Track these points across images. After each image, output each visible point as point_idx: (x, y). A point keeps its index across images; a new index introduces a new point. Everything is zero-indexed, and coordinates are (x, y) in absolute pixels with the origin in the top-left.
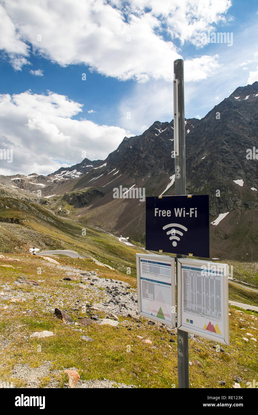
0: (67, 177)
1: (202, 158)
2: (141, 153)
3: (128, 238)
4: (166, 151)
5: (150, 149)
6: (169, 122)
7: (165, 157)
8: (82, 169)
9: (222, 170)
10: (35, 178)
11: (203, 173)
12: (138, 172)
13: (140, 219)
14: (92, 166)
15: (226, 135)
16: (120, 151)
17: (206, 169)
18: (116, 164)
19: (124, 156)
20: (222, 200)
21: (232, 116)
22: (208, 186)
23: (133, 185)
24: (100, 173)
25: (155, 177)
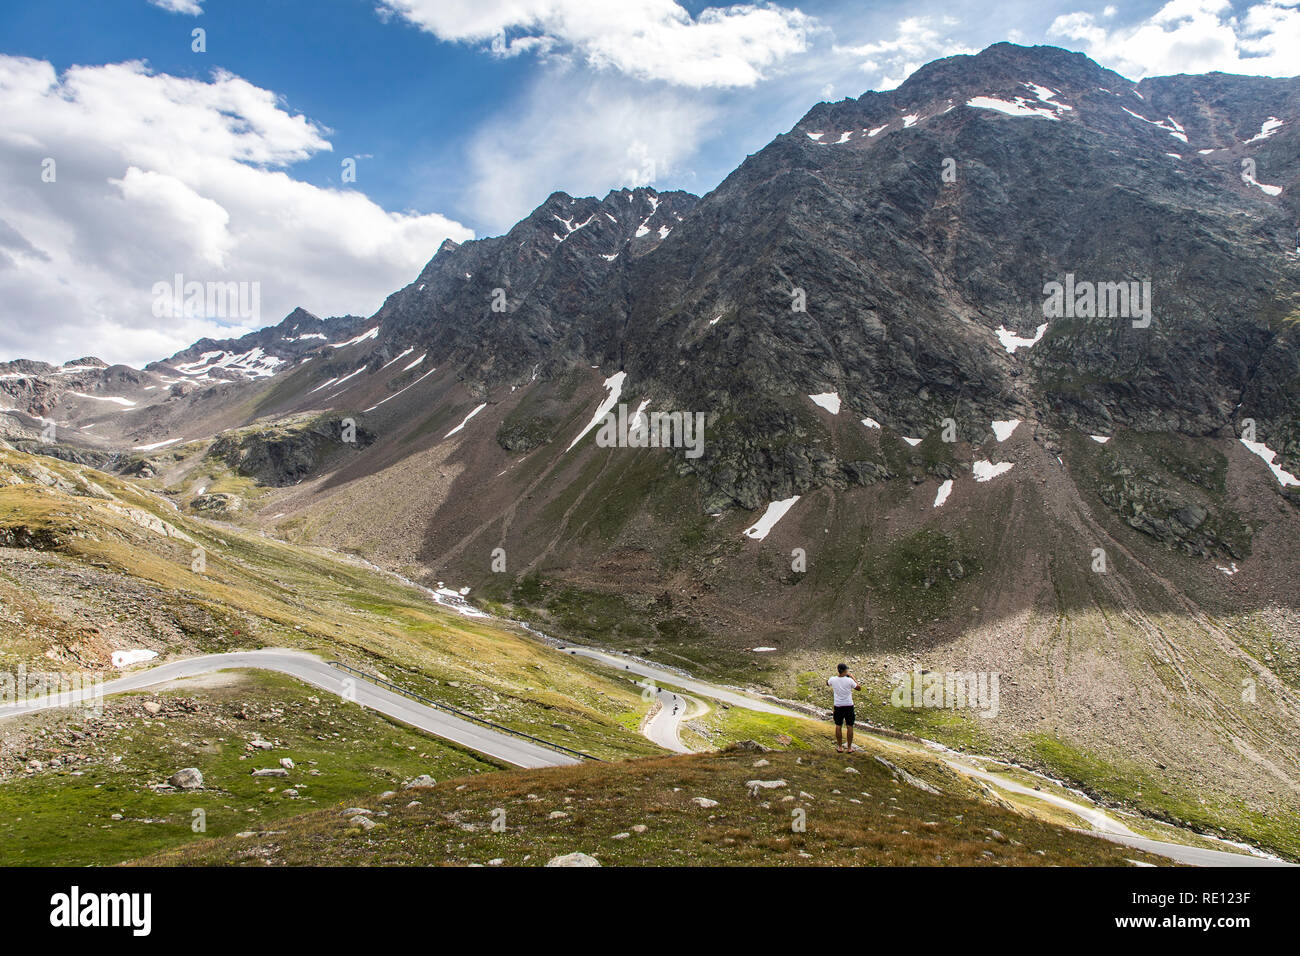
0: (227, 375)
1: (711, 322)
2: (508, 298)
3: (465, 591)
4: (590, 293)
5: (536, 285)
6: (601, 199)
7: (588, 313)
8: (284, 347)
9: (774, 361)
10: (94, 374)
11: (717, 369)
12: (497, 361)
13: (507, 523)
14: (321, 336)
15: (784, 249)
16: (431, 288)
17: (725, 356)
18: (415, 333)
19: (445, 307)
20: (776, 459)
21: (802, 191)
22: (731, 410)
23: (477, 404)
24: (356, 360)
25: (554, 379)
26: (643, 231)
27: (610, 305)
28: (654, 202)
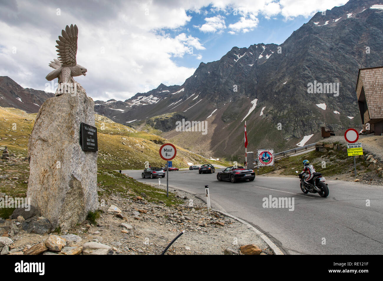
0: (145, 103)
1: (284, 83)
2: (221, 79)
3: (218, 159)
4: (246, 76)
5: (230, 75)
6: (248, 48)
7: (245, 82)
8: (158, 94)
9: (304, 94)
11: (286, 97)
12: (219, 97)
13: (227, 142)
14: (168, 91)
15: (308, 60)
16: (199, 77)
17: (289, 93)
18: (195, 89)
19: (203, 82)
20: (306, 124)
21: (313, 41)
22: (291, 109)
23: (215, 109)
24: (179, 98)
25: (236, 102)
26: (261, 57)
27: (252, 80)
28: (264, 47)
